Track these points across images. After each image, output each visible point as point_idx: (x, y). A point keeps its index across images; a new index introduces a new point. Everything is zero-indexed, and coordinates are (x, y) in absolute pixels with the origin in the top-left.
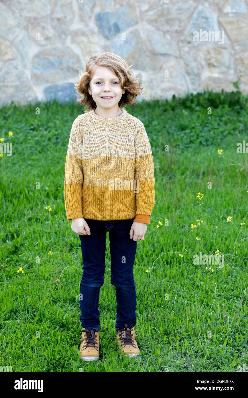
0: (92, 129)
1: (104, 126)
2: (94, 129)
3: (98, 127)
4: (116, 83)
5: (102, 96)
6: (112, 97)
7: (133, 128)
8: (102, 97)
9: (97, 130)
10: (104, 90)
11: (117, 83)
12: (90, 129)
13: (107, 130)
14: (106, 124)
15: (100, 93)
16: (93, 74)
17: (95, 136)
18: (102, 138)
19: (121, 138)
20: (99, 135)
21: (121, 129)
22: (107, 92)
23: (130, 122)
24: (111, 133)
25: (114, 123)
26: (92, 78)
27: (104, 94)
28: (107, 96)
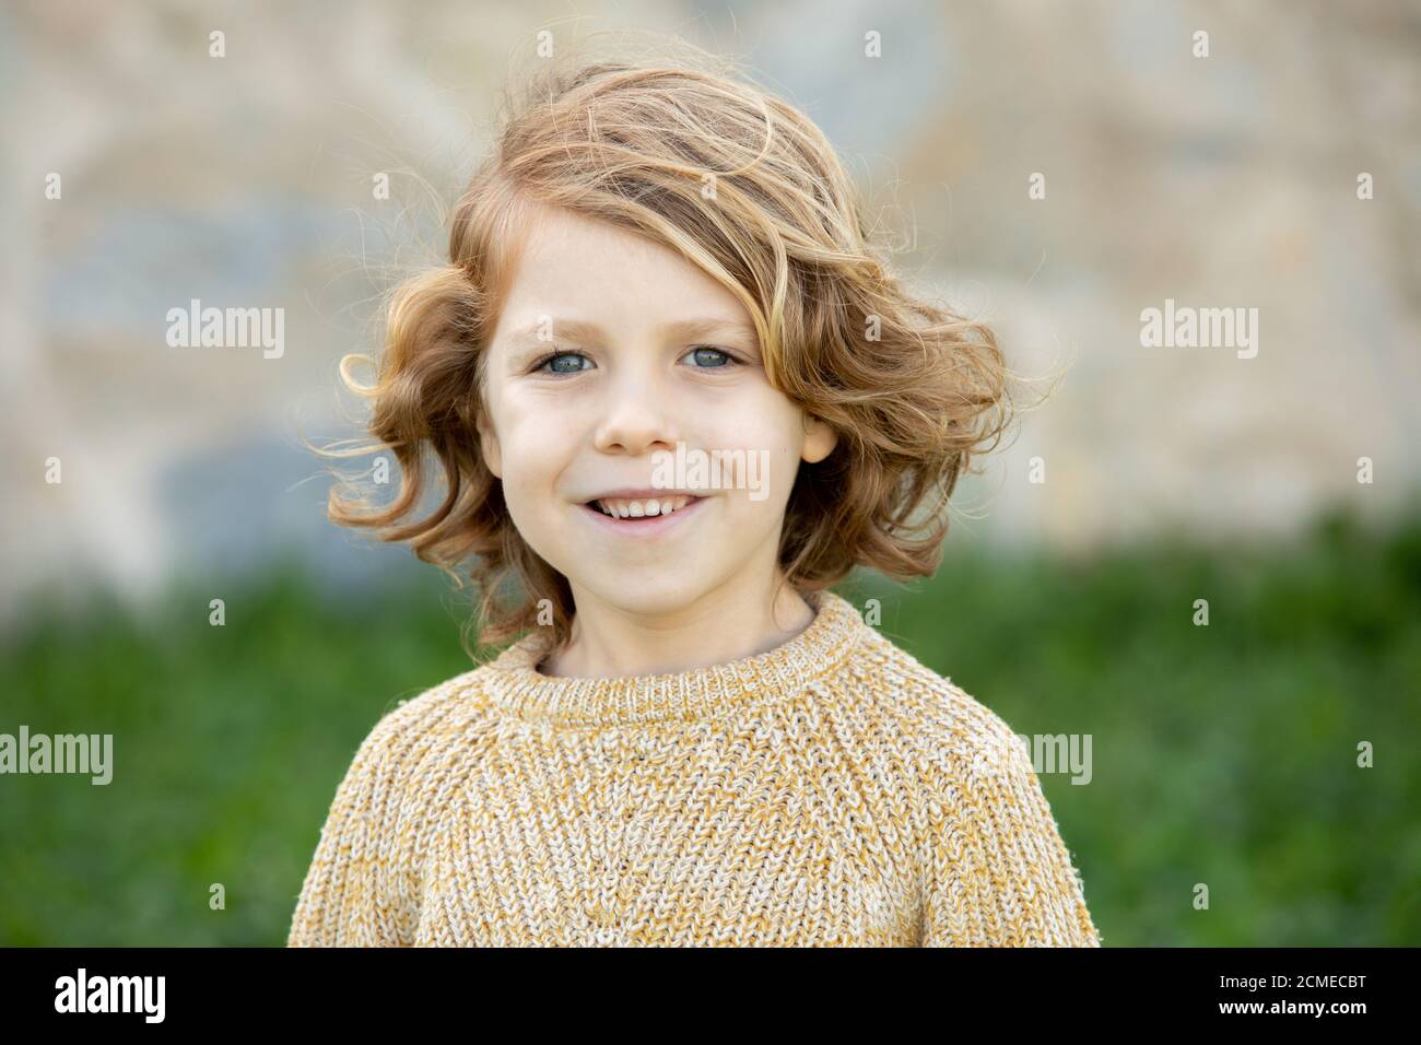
0: (475, 799)
1: (598, 762)
2: (497, 800)
3: (537, 780)
4: (724, 357)
5: (594, 488)
6: (695, 499)
7: (874, 794)
8: (595, 505)
9: (525, 805)
10: (602, 437)
11: (738, 361)
12: (455, 805)
13: (616, 801)
14: (610, 738)
15: (568, 464)
16: (504, 285)
17: (498, 862)
18: (568, 881)
19: (746, 877)
20: (539, 854)
21: (753, 792)
22: (637, 453)
23: (861, 723)
24: (658, 826)
25: (692, 730)
26: (493, 323)
27: (606, 476)
28: (639, 484)
